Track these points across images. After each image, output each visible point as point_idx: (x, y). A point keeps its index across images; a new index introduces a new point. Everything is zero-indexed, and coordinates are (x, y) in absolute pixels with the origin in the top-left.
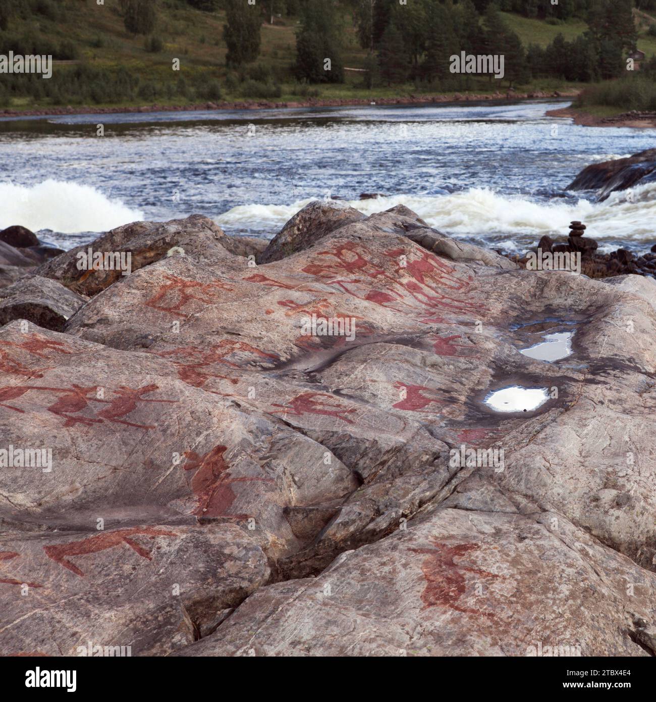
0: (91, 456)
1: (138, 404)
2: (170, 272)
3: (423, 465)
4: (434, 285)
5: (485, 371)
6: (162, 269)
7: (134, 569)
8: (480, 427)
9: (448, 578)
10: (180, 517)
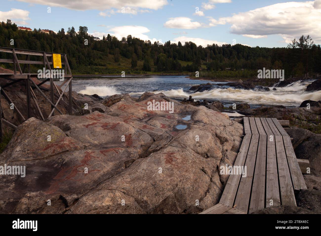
0: (108, 135)
1: (116, 126)
3: (165, 138)
5: (176, 122)
6: (121, 103)
7: (115, 155)
8: (175, 132)
9: (170, 159)
10: (123, 146)
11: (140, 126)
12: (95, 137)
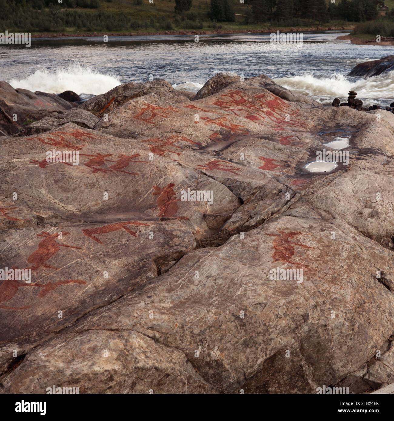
0: (106, 187)
1: (130, 163)
2: (147, 102)
3: (273, 195)
4: (280, 113)
5: (305, 153)
6: (142, 100)
7: (128, 241)
8: (302, 179)
9: (285, 248)
10: (151, 217)
11: (199, 163)
12: (68, 192)
